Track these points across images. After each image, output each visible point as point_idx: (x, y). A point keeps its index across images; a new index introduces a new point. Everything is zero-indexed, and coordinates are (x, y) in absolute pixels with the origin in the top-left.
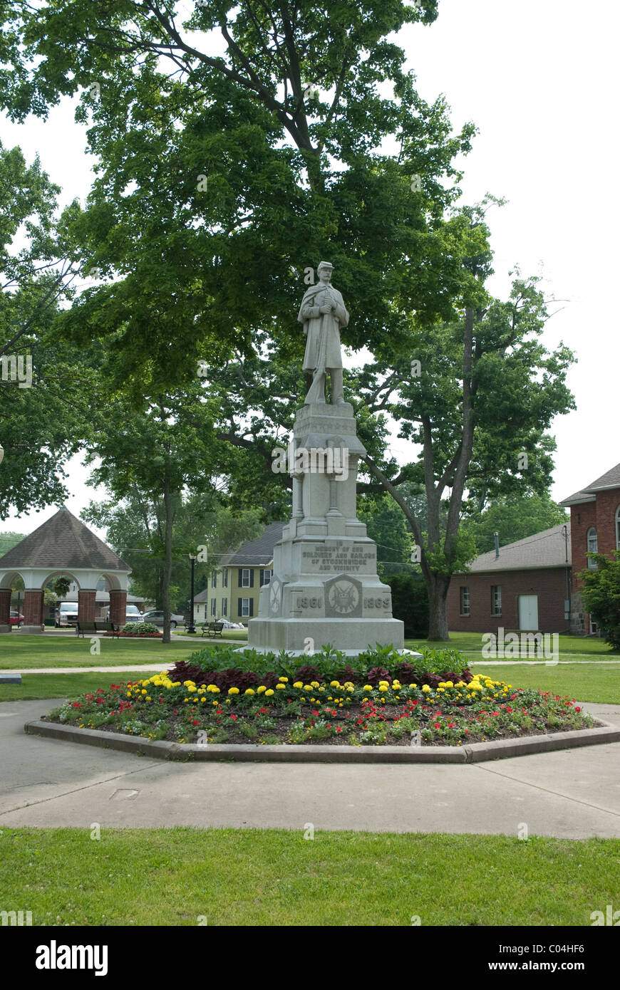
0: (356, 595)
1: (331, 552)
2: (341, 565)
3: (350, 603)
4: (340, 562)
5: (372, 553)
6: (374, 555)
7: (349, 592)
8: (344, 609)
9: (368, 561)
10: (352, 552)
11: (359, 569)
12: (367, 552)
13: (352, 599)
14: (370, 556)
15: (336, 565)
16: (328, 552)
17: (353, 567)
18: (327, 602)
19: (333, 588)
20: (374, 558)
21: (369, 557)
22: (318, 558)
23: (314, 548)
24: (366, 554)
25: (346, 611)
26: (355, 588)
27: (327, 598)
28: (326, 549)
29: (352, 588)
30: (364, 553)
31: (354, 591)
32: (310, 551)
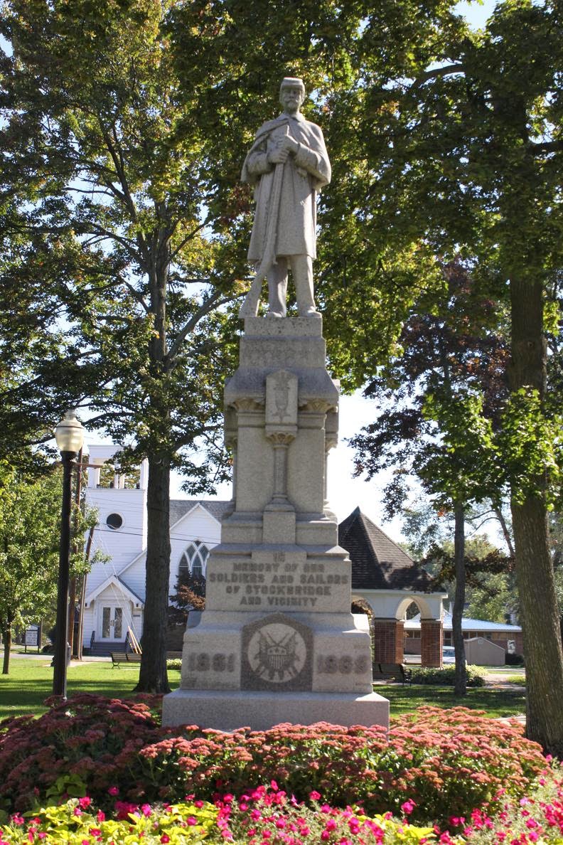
0: (301, 650)
1: (263, 572)
2: (280, 596)
3: (287, 665)
4: (280, 590)
5: (341, 573)
6: (345, 577)
7: (287, 645)
8: (276, 673)
9: (334, 588)
10: (303, 573)
11: (317, 603)
12: (332, 573)
13: (293, 657)
14: (337, 579)
15: (271, 596)
16: (257, 573)
17: (306, 600)
18: (245, 664)
19: (256, 637)
20: (345, 582)
21: (337, 582)
22: (237, 584)
23: (232, 567)
24: (330, 577)
25: (281, 677)
26: (299, 638)
27: (244, 656)
28: (253, 567)
29: (293, 637)
30: (325, 576)
31: (296, 643)
32: (223, 572)
